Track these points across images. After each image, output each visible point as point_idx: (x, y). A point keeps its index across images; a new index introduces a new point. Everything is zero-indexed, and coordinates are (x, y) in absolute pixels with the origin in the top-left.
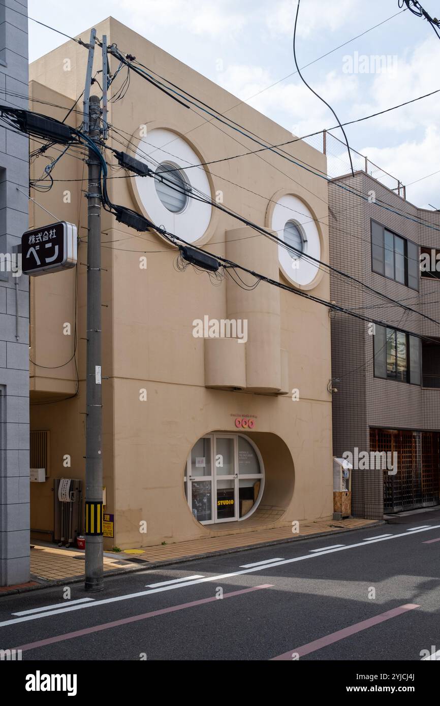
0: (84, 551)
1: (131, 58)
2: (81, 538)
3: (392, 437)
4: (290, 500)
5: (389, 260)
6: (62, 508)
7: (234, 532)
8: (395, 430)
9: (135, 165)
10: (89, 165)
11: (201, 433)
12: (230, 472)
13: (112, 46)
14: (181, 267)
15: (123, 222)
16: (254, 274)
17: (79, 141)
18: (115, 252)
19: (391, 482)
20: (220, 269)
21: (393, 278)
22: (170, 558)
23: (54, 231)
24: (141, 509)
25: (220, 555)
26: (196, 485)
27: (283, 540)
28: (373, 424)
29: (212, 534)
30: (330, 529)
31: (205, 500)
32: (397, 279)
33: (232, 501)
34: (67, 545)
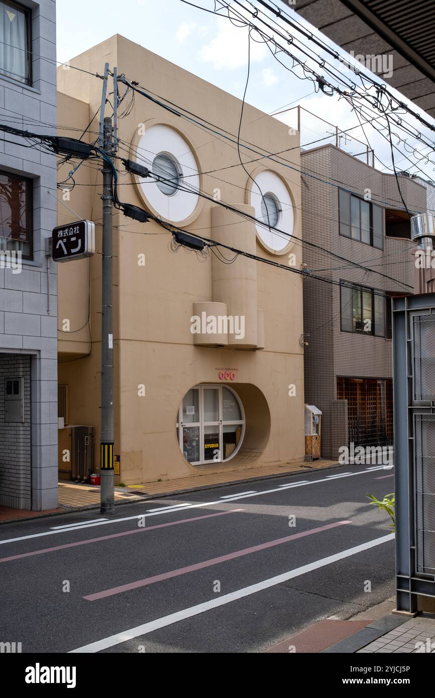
0: (100, 486)
1: (135, 83)
2: (94, 476)
3: (358, 385)
4: (266, 443)
5: (355, 224)
6: (79, 451)
7: (218, 471)
8: (360, 379)
9: (138, 170)
10: (104, 173)
11: (190, 385)
12: (215, 419)
13: (121, 76)
14: (174, 249)
15: (129, 216)
16: (233, 250)
17: (97, 155)
18: (121, 233)
19: (356, 427)
20: (205, 247)
21: (359, 239)
22: (165, 491)
23: (78, 228)
24: (142, 451)
25: (205, 490)
26: (186, 430)
27: (258, 478)
28: (340, 374)
29: (200, 473)
30: (300, 469)
31: (194, 444)
32: (363, 240)
33: (217, 444)
34: (82, 482)
